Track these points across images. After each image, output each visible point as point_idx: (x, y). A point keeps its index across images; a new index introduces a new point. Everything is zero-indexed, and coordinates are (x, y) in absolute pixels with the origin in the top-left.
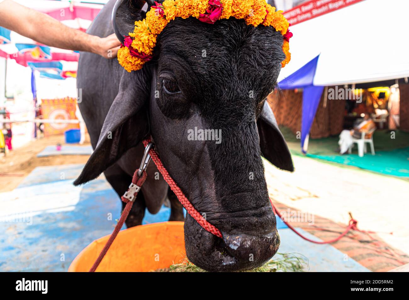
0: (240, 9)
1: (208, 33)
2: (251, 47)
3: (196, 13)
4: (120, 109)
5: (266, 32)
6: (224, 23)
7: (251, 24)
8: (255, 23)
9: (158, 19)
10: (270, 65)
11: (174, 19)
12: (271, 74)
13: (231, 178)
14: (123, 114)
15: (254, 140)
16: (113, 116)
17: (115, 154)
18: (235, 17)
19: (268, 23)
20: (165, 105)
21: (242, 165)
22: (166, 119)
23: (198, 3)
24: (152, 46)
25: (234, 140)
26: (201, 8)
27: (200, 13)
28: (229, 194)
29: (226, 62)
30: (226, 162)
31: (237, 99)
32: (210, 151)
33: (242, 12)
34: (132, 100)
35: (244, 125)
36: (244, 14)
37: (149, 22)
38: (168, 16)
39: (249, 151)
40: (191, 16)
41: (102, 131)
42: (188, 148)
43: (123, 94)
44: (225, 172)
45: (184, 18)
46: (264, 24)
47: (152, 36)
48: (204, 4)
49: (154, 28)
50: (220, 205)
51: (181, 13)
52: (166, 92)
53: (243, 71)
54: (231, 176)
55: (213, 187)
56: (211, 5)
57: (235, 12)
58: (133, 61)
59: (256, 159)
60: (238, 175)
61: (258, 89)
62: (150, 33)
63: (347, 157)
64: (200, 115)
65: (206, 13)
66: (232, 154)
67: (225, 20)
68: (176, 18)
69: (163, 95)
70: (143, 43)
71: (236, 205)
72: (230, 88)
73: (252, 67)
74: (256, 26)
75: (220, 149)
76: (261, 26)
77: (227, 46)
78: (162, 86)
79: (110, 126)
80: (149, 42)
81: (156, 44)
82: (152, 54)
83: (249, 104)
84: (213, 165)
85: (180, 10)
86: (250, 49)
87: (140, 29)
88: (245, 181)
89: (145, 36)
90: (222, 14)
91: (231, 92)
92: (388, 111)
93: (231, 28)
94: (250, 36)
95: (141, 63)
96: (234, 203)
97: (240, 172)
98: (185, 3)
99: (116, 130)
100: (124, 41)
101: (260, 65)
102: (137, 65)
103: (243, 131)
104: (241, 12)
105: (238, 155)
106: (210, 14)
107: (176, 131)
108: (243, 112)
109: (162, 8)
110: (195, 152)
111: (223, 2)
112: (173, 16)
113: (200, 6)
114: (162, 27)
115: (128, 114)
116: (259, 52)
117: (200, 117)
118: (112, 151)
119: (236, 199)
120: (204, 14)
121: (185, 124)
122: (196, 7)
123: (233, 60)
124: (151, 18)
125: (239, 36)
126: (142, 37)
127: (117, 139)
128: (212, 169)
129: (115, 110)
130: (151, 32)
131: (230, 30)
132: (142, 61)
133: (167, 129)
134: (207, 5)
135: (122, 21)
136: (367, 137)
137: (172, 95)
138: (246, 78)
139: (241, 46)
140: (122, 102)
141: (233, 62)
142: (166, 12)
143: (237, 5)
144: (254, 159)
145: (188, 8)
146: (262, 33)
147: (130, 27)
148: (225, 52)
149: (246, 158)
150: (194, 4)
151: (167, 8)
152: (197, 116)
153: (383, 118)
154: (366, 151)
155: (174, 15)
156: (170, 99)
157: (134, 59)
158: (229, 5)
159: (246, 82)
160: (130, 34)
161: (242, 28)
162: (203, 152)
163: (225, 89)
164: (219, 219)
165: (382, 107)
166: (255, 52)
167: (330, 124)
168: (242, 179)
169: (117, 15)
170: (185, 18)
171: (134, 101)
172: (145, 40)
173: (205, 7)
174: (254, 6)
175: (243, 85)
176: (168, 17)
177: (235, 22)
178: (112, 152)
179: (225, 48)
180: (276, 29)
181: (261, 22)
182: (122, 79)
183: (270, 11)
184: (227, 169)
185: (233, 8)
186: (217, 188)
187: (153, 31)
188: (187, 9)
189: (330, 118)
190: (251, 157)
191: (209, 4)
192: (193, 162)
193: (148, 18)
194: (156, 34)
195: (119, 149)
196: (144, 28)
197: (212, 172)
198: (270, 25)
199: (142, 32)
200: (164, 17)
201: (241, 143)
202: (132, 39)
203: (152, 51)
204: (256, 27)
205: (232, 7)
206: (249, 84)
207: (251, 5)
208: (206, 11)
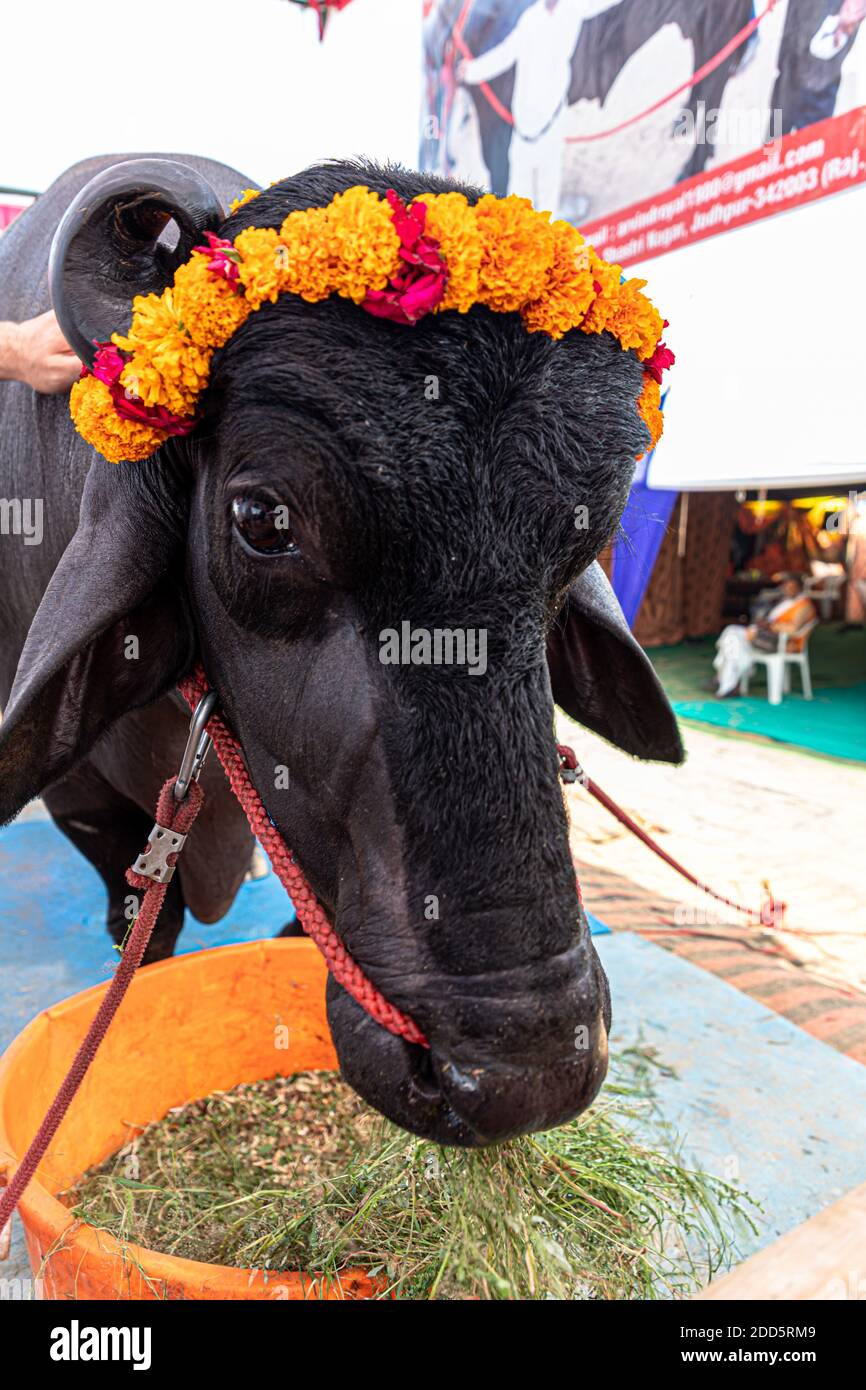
0: (508, 281)
1: (395, 353)
2: (540, 408)
3: (352, 287)
4: (83, 587)
5: (588, 355)
6: (452, 326)
7: (542, 332)
8: (555, 327)
9: (217, 296)
10: (598, 474)
11: (274, 298)
12: (601, 503)
13: (461, 860)
14: (93, 606)
15: (539, 731)
16: (58, 614)
17: (71, 740)
18: (487, 307)
19: (597, 326)
20: (241, 592)
21: (499, 817)
22: (243, 636)
23: (364, 250)
24: (194, 387)
25: (473, 730)
26: (373, 270)
27: (367, 287)
28: (453, 914)
29: (455, 459)
30: (445, 805)
31: (487, 589)
32: (390, 761)
33: (515, 293)
34: (123, 557)
35: (510, 680)
36: (522, 299)
37: (185, 305)
38: (252, 287)
39: (523, 769)
40: (337, 291)
41: (20, 667)
42: (317, 742)
43: (93, 535)
44: (441, 838)
45: (311, 299)
46: (583, 328)
47: (194, 352)
48: (383, 255)
49: (200, 325)
50: (424, 946)
51: (298, 281)
52: (242, 549)
53: (510, 491)
54: (460, 852)
55: (400, 881)
56: (407, 263)
57: (491, 291)
58: (125, 436)
59: (544, 796)
60: (483, 852)
61: (557, 550)
62: (187, 340)
63: (736, 704)
64: (362, 633)
65: (390, 288)
66: (465, 779)
67: (453, 313)
68: (281, 294)
69: (234, 558)
70: (161, 376)
71: (474, 950)
72: (464, 551)
73: (539, 479)
74: (558, 335)
75: (428, 757)
76: (575, 335)
77: (460, 406)
78: (229, 525)
79: (48, 651)
80: (183, 374)
81: (209, 378)
82: (192, 413)
83: (529, 606)
84: (401, 809)
85: (297, 270)
86: (533, 417)
87: (152, 326)
88: (508, 870)
89: (167, 354)
90: (445, 295)
91: (470, 568)
92: (846, 567)
93: (474, 344)
94: (536, 369)
95: (153, 442)
96: (470, 945)
97: (492, 843)
98: (317, 249)
99: (69, 663)
100: (95, 360)
101: (566, 470)
102: (142, 446)
103: (505, 703)
104: (509, 291)
105: (485, 781)
106: (404, 293)
107: (276, 677)
108: (507, 637)
109: (232, 259)
110: (341, 756)
111: (449, 255)
112: (272, 289)
113: (368, 265)
114: (231, 323)
115: (111, 608)
116: (566, 427)
117: (362, 642)
118: (58, 730)
119: (477, 930)
120: (384, 290)
121: (307, 657)
122: (353, 267)
123: (477, 452)
124: (191, 291)
125: (500, 372)
126: (157, 355)
127: (77, 689)
128: (398, 821)
129: (67, 590)
130: (190, 337)
131: (471, 351)
132: (156, 435)
133: (243, 668)
134: (392, 260)
135: (85, 287)
136: (791, 646)
137: (263, 562)
138: (521, 515)
139: (506, 406)
140: (89, 563)
141: (478, 459)
142: (249, 274)
143: (496, 266)
144: (540, 797)
145: (326, 265)
146: (577, 358)
147: (117, 307)
148: (452, 425)
149: (512, 795)
150: (346, 256)
151: (249, 259)
152: (352, 637)
153: (832, 588)
154: (787, 688)
155: (274, 283)
156: (256, 574)
157: (130, 427)
158: (469, 267)
159: (519, 531)
160: (116, 339)
161: (511, 342)
162: (367, 759)
163: (449, 556)
164: (419, 996)
165: (830, 555)
166: (552, 426)
167: (685, 604)
168: (498, 864)
169: (68, 264)
170: (314, 300)
171: (133, 559)
172: (167, 366)
173: (387, 269)
174: (556, 271)
175: (510, 540)
176: (254, 294)
177: (486, 322)
178: (58, 734)
179: (453, 410)
180: (623, 342)
181: (576, 324)
182: (89, 482)
183: (607, 284)
184: (447, 828)
185: (483, 276)
186: (412, 887)
187: (198, 337)
188: (322, 270)
189: (686, 587)
190: (530, 791)
191: (400, 257)
192: (330, 786)
193: (182, 291)
194: (210, 347)
195: (83, 722)
196: (166, 321)
197: (398, 833)
198: (604, 331)
199: (158, 337)
200: (240, 290)
201: (498, 743)
202: (125, 357)
203: (194, 404)
204: (558, 340)
205: (479, 272)
206: (530, 536)
207: (545, 268)
208: (389, 281)
